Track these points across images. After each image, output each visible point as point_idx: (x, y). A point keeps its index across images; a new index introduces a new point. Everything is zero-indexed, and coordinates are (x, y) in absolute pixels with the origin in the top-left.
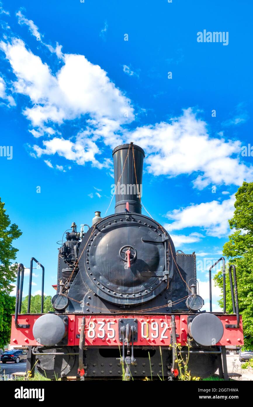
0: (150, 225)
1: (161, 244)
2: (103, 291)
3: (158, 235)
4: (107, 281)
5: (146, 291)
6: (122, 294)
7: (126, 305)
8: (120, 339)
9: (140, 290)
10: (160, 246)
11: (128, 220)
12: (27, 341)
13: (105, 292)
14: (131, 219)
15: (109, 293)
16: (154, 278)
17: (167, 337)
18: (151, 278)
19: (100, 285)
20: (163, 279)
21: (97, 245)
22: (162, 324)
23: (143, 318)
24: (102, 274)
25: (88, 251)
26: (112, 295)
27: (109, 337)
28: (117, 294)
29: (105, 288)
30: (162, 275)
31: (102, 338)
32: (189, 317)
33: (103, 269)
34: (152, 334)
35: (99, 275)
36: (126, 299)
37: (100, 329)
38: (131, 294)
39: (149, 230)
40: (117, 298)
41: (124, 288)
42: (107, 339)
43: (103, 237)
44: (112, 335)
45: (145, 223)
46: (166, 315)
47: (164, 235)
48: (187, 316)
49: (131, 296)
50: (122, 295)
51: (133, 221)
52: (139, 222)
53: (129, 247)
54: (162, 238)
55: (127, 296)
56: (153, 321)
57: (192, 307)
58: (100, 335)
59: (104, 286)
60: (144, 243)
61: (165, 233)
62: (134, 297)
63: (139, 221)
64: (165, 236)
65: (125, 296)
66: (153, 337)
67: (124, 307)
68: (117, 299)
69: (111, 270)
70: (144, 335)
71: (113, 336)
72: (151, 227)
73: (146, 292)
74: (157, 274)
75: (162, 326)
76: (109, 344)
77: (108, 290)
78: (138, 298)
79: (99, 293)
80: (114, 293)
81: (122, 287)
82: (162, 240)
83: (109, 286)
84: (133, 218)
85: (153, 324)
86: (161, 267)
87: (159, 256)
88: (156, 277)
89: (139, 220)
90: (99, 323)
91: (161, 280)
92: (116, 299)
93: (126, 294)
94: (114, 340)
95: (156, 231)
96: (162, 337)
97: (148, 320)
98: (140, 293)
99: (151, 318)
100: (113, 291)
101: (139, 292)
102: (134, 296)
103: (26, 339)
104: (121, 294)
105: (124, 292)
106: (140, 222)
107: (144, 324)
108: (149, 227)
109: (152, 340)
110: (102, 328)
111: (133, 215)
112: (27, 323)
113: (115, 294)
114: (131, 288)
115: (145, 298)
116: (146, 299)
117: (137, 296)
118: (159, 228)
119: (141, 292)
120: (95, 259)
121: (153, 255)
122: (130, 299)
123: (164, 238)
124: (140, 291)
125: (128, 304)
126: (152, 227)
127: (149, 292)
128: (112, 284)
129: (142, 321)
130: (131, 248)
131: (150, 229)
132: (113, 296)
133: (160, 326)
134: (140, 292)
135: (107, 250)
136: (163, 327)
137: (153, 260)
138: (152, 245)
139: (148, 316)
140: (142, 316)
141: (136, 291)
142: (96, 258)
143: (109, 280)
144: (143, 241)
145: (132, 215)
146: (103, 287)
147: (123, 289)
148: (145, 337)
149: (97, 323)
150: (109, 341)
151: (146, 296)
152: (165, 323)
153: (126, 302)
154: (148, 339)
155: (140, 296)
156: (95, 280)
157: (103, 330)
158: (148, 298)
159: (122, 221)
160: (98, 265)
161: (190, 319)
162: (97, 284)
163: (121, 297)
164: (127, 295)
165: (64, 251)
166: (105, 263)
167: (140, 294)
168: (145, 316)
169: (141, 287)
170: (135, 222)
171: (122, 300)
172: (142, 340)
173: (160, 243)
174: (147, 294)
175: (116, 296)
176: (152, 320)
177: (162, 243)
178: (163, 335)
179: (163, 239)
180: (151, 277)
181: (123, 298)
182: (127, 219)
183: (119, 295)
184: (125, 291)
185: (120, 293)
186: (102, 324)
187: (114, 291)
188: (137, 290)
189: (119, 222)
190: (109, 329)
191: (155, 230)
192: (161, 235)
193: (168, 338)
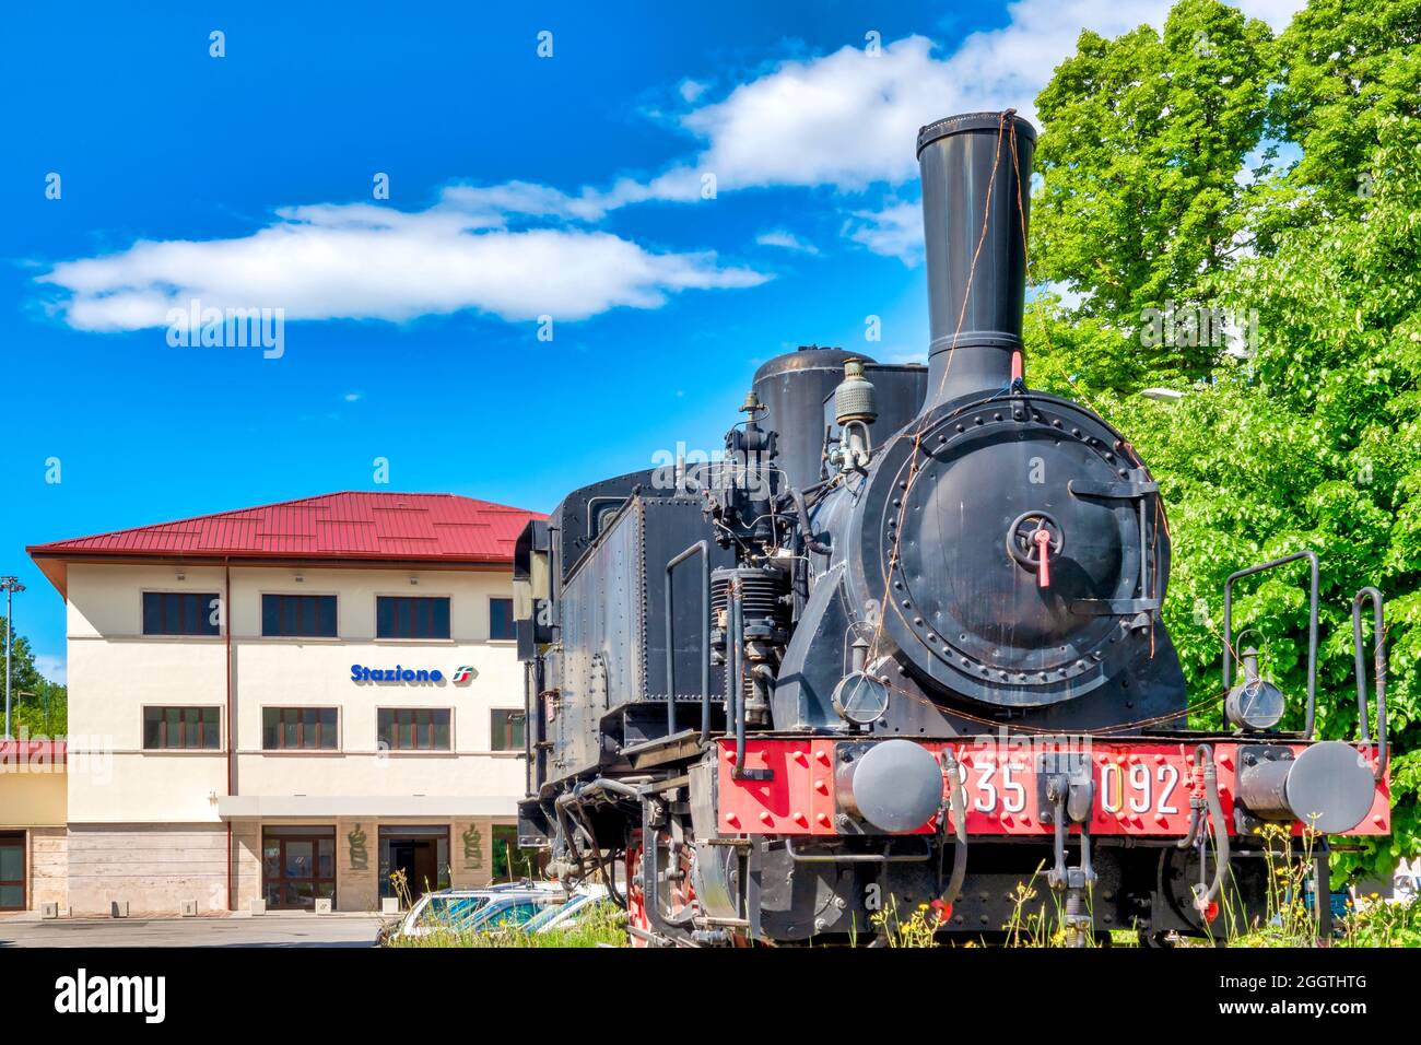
0: (1092, 439)
1: (1126, 506)
2: (945, 662)
3: (1116, 471)
4: (960, 628)
5: (1079, 662)
6: (1006, 671)
7: (1014, 709)
8: (1043, 814)
9: (1064, 659)
10: (1124, 513)
11: (1020, 418)
12: (768, 821)
13: (953, 664)
14: (1030, 412)
15: (964, 669)
16: (1106, 620)
17: (1174, 810)
18: (1096, 621)
19: (935, 642)
20: (1135, 624)
21: (924, 503)
22: (1161, 770)
23: (1107, 751)
24: (945, 604)
25: (894, 525)
26: (975, 675)
27: (1007, 806)
28: (991, 671)
29: (952, 650)
30: (1132, 610)
31: (988, 813)
32: (1244, 751)
33: (948, 590)
34: (1132, 801)
35: (935, 608)
36: (1018, 687)
37: (981, 784)
38: (1036, 672)
39: (1087, 455)
40: (990, 684)
41: (1013, 653)
42: (1004, 815)
43: (942, 475)
44: (1016, 803)
45: (1074, 431)
46: (1182, 745)
47: (1137, 474)
48: (1236, 747)
49: (1036, 679)
50: (1005, 677)
51: (1037, 420)
52: (1056, 425)
53: (1040, 517)
54: (1131, 485)
55: (1023, 679)
56: (1137, 762)
57: (1250, 719)
58: (982, 803)
59: (950, 645)
60: (1078, 501)
61: (1141, 468)
62: (1042, 682)
63: (1055, 422)
64: (1141, 477)
65: (1015, 679)
66: (1135, 809)
67: (1010, 714)
68: (989, 687)
69: (977, 592)
70: (1109, 803)
71: (1020, 806)
72: (1095, 445)
73: (1082, 666)
74: (1114, 607)
75: (1160, 777)
76: (1010, 831)
77: (964, 659)
78: (1057, 687)
79: (933, 668)
80: (982, 667)
81: (1007, 648)
82: (1130, 491)
83: (966, 645)
84: (1036, 411)
85: (1134, 769)
86: (1127, 584)
87: (1121, 545)
88: (1112, 615)
89: (1057, 417)
90: (977, 765)
91: (1126, 627)
92: (986, 689)
93: (1019, 672)
94: (1023, 816)
95: (1111, 459)
96: (1161, 808)
97: (1121, 759)
98: (1061, 670)
99: (1129, 752)
100: (978, 662)
101: (1058, 667)
102: (1044, 678)
103: (764, 815)
104: (1002, 673)
105: (1013, 667)
106: (1058, 425)
107: (1110, 770)
108: (1089, 443)
109: (1133, 817)
110: (987, 782)
111: (1034, 399)
112: (764, 766)
113: (985, 672)
114: (1036, 650)
115: (1075, 686)
116: (1078, 688)
117: (1053, 678)
118: (1121, 449)
119: (1067, 665)
120: (918, 553)
121: (1104, 543)
122: (1029, 688)
123: (1140, 486)
124: (1062, 662)
125: (1022, 705)
126: (1101, 446)
127: (1089, 666)
128: (976, 640)
129: (1105, 762)
130: (1048, 520)
131: (1090, 450)
132: (979, 679)
133: (1156, 776)
134: (1062, 666)
135: (962, 526)
136: (1164, 780)
137: (1104, 560)
138: (1100, 509)
139: (1122, 745)
140: (1106, 747)
141: (1052, 663)
142: (923, 550)
143: (967, 626)
144: (1074, 493)
145: (1031, 402)
146: (946, 648)
147: (1011, 657)
148: (1113, 809)
149: (972, 765)
150: (1009, 821)
151: (1079, 680)
152: (1170, 767)
153: (1018, 699)
154: (1120, 816)
155: (1062, 678)
156: (919, 623)
157: (990, 787)
158: (1084, 686)
159: (1000, 419)
160: (932, 575)
161: (1248, 756)
162: (925, 636)
163: (1003, 682)
164: (1022, 675)
165: (731, 505)
166: (955, 567)
167: (1063, 674)
168: (1113, 745)
169: (1067, 650)
170: (1044, 426)
171: (1005, 692)
172: (1104, 817)
173: (1123, 502)
174: (1082, 671)
175: (987, 678)
176: (1133, 757)
177: (1130, 504)
178: (1165, 805)
179: (1135, 489)
180: (1094, 616)
181: (1010, 685)
182: (1018, 415)
183: (996, 675)
184: (1014, 663)
185: (999, 669)
186: (986, 770)
187: (982, 660)
188: (1054, 658)
189: (992, 425)
190: (1007, 784)
191: (1108, 455)
192: (1126, 475)
193: (1177, 813)
